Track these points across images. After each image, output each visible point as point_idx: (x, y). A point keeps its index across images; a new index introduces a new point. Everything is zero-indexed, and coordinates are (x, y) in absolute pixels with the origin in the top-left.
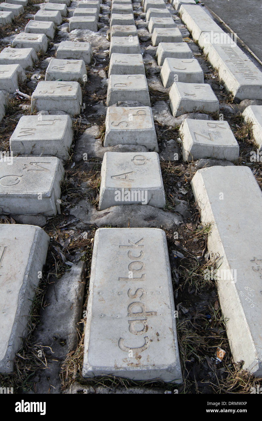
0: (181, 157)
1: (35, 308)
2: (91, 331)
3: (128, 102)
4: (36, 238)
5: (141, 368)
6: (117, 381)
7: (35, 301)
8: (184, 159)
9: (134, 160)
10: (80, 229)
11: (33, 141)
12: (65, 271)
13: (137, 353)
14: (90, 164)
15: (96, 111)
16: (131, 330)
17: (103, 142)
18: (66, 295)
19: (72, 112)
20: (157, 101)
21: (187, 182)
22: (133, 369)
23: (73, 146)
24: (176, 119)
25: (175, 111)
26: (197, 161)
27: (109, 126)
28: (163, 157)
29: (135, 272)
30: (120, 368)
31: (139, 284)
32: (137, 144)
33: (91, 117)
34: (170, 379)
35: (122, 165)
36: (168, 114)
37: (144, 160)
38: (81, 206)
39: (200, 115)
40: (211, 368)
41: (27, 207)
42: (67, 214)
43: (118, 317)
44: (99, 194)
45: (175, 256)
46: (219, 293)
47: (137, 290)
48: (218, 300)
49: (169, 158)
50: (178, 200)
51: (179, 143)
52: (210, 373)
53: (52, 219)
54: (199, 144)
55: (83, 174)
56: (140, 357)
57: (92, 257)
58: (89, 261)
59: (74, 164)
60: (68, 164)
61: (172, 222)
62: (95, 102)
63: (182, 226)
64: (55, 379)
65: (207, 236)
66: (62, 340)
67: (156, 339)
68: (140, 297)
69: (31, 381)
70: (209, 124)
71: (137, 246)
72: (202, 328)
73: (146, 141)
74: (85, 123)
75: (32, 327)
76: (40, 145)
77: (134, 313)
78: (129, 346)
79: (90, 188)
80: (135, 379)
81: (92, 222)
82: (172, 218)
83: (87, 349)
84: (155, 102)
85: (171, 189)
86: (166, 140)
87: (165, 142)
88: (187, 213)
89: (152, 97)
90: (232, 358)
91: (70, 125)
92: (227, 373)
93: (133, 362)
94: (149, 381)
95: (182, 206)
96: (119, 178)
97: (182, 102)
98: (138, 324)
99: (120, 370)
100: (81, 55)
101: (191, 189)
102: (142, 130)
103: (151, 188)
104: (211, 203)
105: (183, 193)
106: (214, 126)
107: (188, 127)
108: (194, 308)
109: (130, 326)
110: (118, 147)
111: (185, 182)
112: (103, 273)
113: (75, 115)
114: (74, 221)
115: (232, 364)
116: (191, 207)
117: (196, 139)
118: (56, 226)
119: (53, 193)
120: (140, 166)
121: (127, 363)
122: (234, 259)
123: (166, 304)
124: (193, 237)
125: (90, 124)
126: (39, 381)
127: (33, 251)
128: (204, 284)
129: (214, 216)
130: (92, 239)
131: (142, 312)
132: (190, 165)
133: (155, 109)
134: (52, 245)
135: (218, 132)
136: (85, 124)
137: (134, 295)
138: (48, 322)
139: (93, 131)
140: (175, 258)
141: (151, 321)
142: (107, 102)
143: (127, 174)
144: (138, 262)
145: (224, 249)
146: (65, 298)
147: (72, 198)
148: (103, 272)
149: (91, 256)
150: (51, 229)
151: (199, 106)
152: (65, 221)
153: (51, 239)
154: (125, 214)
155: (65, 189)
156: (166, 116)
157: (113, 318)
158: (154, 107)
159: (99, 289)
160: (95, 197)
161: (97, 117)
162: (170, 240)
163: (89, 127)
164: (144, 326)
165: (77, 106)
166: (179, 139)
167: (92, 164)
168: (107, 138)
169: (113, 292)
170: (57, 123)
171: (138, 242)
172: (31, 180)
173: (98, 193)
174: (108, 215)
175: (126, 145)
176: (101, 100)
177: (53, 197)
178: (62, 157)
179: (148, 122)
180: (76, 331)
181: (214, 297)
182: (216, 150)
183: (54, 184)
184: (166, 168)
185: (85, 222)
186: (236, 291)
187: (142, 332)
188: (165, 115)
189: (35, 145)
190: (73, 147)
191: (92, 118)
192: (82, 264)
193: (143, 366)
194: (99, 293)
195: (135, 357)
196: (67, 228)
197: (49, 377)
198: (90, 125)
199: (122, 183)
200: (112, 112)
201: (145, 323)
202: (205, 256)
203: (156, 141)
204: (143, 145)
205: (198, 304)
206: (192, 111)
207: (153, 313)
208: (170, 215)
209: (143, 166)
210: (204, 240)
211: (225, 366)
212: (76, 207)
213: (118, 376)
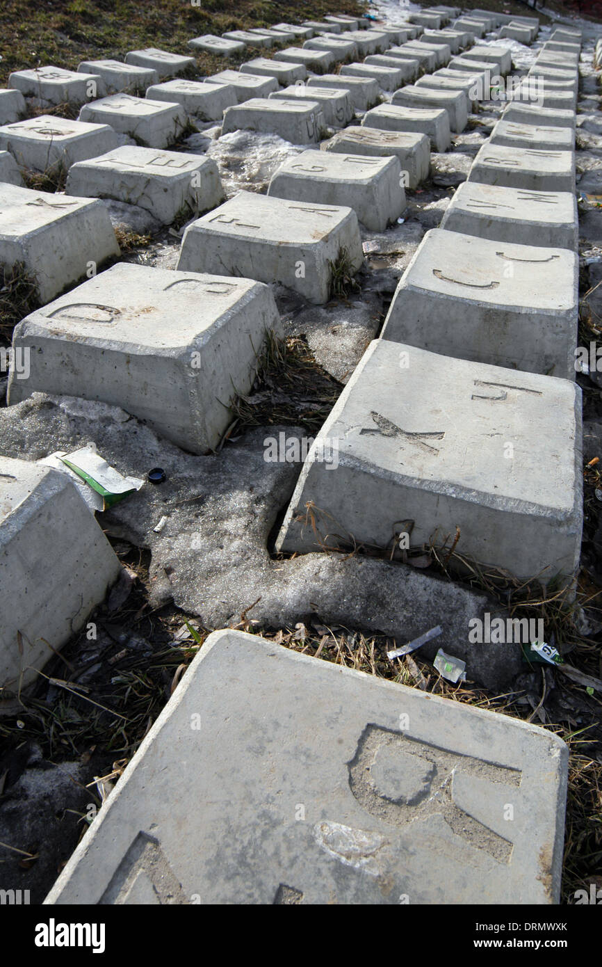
100: (146, 191)
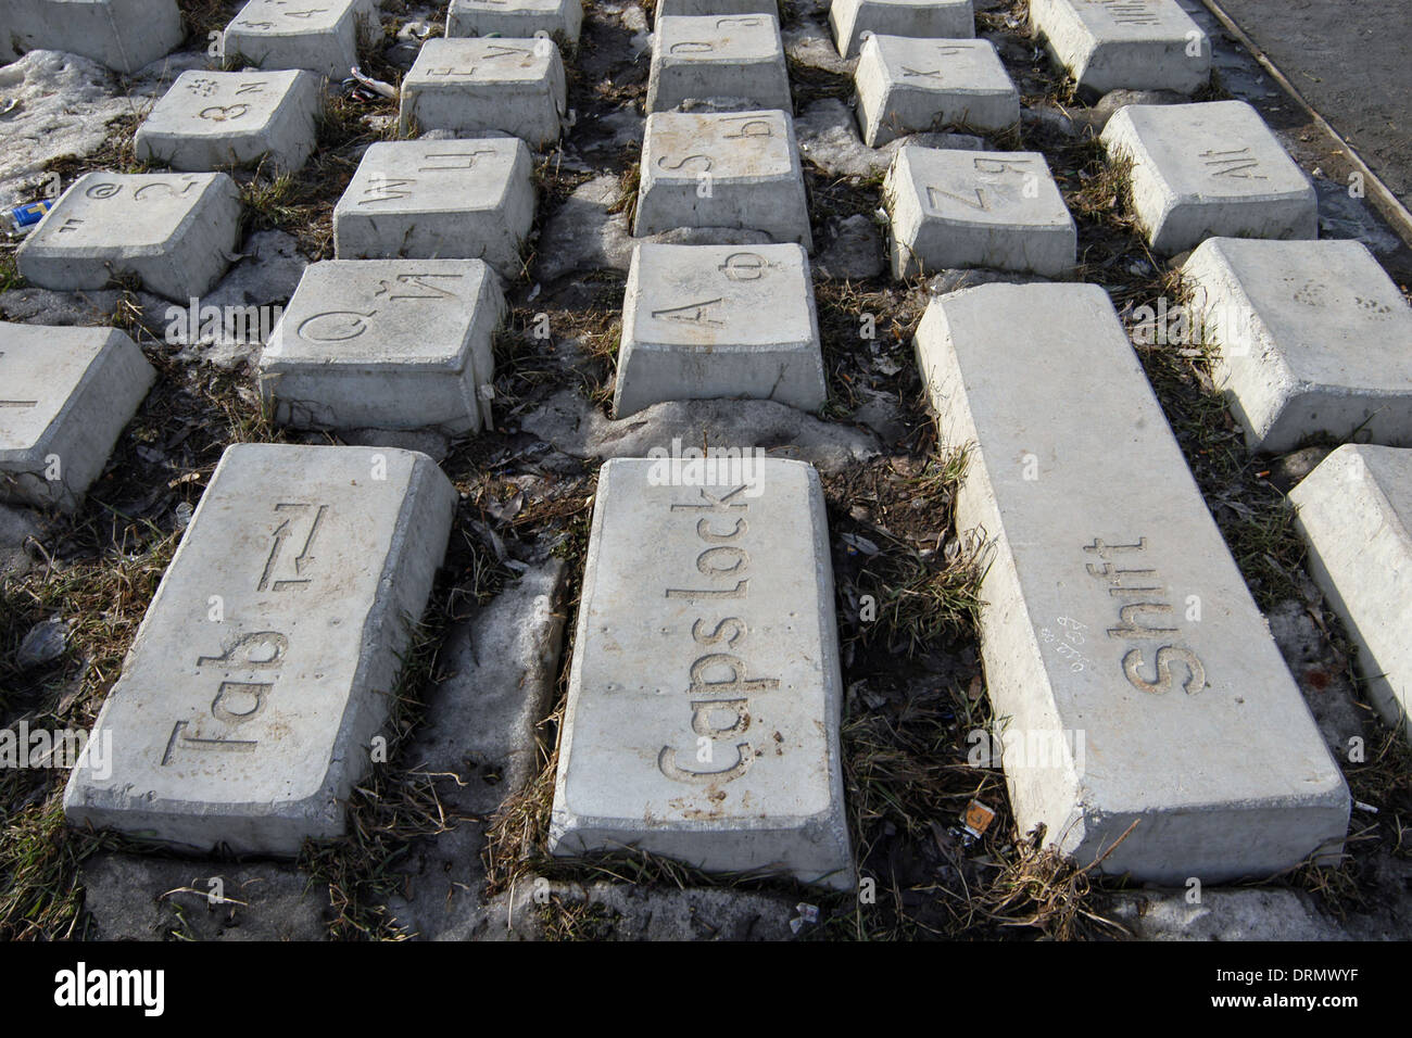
0: (886, 268)
1: (409, 681)
2: (576, 727)
3: (717, 102)
4: (416, 482)
5: (722, 824)
6: (652, 867)
7: (411, 661)
8: (895, 274)
9: (726, 266)
10: (553, 471)
11: (406, 215)
12: (502, 586)
13: (712, 785)
14: (589, 289)
15: (609, 133)
16: (697, 728)
17: (631, 223)
18: (506, 647)
19: (533, 136)
20: (814, 99)
21: (901, 341)
22: (700, 828)
23: (535, 235)
24: (875, 153)
25: (871, 128)
26: (938, 277)
27: (651, 170)
28: (828, 268)
29: (718, 576)
30: (661, 822)
31: (725, 608)
32: (740, 226)
33: (594, 151)
34: (817, 871)
35: (688, 280)
36: (848, 138)
37: (760, 266)
38: (558, 406)
39: (953, 137)
40: (946, 854)
41: (390, 406)
42: (513, 431)
43: (661, 692)
44: (615, 372)
45: (850, 549)
46: (985, 653)
47: (722, 623)
48: (982, 674)
49: (844, 269)
50: (869, 391)
51: (879, 226)
52: (942, 869)
53: (465, 444)
54: (943, 219)
55: (564, 319)
56: (722, 797)
57: (587, 547)
58: (577, 559)
59: (537, 290)
60: (519, 287)
61: (845, 454)
62: (609, 106)
63: (876, 464)
64: (467, 869)
65: (955, 492)
66: (488, 769)
67: (774, 749)
68: (730, 642)
69: (396, 870)
70: (981, 163)
71: (727, 506)
72: (926, 745)
73: (770, 217)
74: (574, 167)
75: (403, 731)
76: (428, 229)
77: (711, 684)
78: (691, 768)
79: (586, 357)
80: (708, 866)
81: (590, 450)
82: (845, 442)
83: (565, 772)
84: (810, 103)
85: (847, 359)
86: (838, 218)
87: (833, 222)
88: (895, 427)
89: (798, 88)
90: (1013, 829)
91: (527, 170)
92: (997, 870)
93: (700, 808)
94: (751, 873)
95: (881, 406)
96: (678, 317)
97: (896, 96)
98: (720, 712)
99: (662, 828)
101: (914, 361)
102: (755, 181)
103: (777, 345)
104: (968, 389)
105: (885, 370)
106: (998, 167)
107: (909, 173)
108: (903, 693)
109: (695, 716)
110: (679, 235)
111: (895, 341)
112: (619, 578)
113: (543, 145)
114: (536, 449)
115: (1014, 846)
116: (908, 410)
117: (932, 205)
118: (477, 464)
119: (470, 364)
120: (746, 285)
121: (682, 811)
122: (1030, 544)
123: (807, 659)
124: (910, 496)
125: (590, 170)
126: (421, 873)
127: (407, 517)
128: (938, 626)
129: (977, 425)
130: (589, 500)
131: (734, 681)
132: (914, 291)
133: (809, 122)
134: (465, 514)
135: (1007, 187)
136: (574, 172)
137: (710, 637)
138: (449, 723)
139: (600, 190)
140: (850, 556)
141: (759, 704)
142: (648, 106)
143: (702, 308)
144: (727, 548)
145: (1002, 516)
146: (502, 657)
147: (530, 385)
148: (620, 574)
149: (587, 545)
150: (462, 472)
151: (951, 112)
152: (506, 451)
153: (461, 499)
154: (694, 426)
155: (509, 359)
156: (841, 146)
157: (646, 696)
158: (803, 119)
159: (605, 620)
160: (604, 381)
161: (615, 149)
162: (836, 504)
163: (586, 181)
164: (740, 717)
165: (548, 114)
166: (881, 210)
167: (595, 290)
168: (644, 206)
169: (648, 628)
170: (484, 162)
171: (731, 495)
172: (403, 326)
173: (613, 369)
174: (640, 431)
175: (706, 230)
176: (630, 98)
177: (469, 373)
178: (500, 267)
179: (777, 155)
180: (533, 744)
181: (970, 663)
182: (999, 241)
183: (472, 336)
184: (835, 301)
185: (570, 452)
186: (1030, 629)
187: (730, 732)
188: (839, 142)
189: (412, 229)
190: (536, 238)
191: (596, 154)
192: (558, 567)
193: (731, 819)
194: (606, 629)
195: (706, 795)
196: (514, 469)
197: (450, 863)
198: (591, 173)
199: (688, 331)
200: (662, 127)
201: (742, 708)
202: (948, 550)
203: (805, 218)
204: (760, 231)
205: (915, 683)
206: (928, 126)
207: (768, 684)
208: (841, 431)
209: (753, 282)
210: (945, 505)
211: (992, 852)
212: (543, 409)
213: (653, 850)
